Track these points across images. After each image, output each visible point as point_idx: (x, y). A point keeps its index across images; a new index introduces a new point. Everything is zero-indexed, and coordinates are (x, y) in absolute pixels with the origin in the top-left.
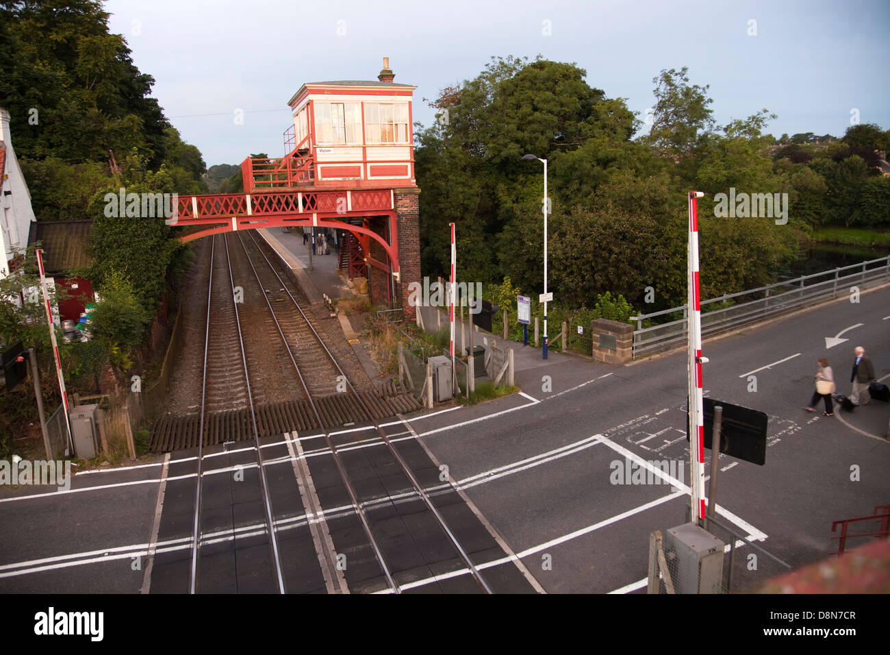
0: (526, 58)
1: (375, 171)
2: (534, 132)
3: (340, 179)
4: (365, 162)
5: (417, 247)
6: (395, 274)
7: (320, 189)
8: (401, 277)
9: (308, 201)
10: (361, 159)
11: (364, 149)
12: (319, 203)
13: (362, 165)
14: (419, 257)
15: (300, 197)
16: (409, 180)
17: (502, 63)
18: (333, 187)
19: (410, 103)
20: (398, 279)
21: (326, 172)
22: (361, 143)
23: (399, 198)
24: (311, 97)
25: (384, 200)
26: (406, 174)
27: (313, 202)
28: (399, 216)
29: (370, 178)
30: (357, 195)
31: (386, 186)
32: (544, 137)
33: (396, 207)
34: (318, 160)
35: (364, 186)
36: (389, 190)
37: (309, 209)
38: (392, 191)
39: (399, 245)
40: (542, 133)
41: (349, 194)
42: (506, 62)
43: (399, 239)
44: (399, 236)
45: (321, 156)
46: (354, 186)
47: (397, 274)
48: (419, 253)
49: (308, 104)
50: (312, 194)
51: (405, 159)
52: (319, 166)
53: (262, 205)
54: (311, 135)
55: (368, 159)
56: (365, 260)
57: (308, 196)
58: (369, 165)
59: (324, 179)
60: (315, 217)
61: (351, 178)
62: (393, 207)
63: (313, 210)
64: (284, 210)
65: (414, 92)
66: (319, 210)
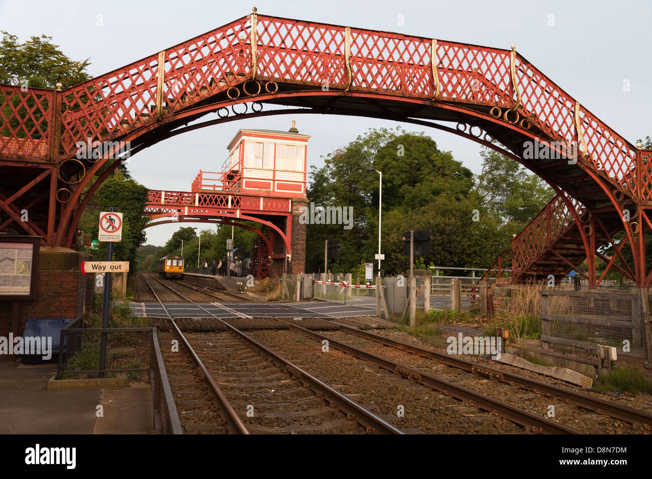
0: (392, 129)
1: (280, 187)
2: (392, 174)
3: (257, 189)
4: (274, 180)
5: (304, 238)
6: (288, 255)
7: (244, 194)
8: (292, 257)
9: (235, 201)
10: (272, 178)
11: (274, 171)
12: (242, 203)
13: (272, 182)
14: (305, 245)
15: (230, 198)
16: (302, 194)
17: (376, 132)
18: (252, 194)
19: (306, 146)
20: (290, 259)
21: (248, 184)
22: (273, 168)
23: (295, 204)
24: (243, 137)
25: (284, 205)
26: (301, 191)
27: (238, 202)
28: (293, 216)
29: (276, 190)
30: (267, 200)
31: (286, 196)
32: (399, 178)
33: (292, 211)
34: (244, 176)
35: (272, 195)
36: (288, 199)
37: (235, 206)
38: (290, 201)
39: (292, 235)
40: (398, 175)
41: (262, 199)
42: (378, 132)
43: (293, 232)
44: (292, 229)
45: (246, 174)
46: (266, 195)
47: (289, 256)
48: (305, 242)
49: (241, 143)
50: (238, 197)
51: (300, 181)
52: (244, 180)
53: (205, 200)
54: (241, 161)
55: (276, 179)
56: (270, 257)
57: (235, 198)
58: (276, 182)
59: (247, 188)
60: (238, 211)
61: (264, 190)
62: (290, 211)
63: (237, 207)
64: (219, 205)
65: (309, 140)
66: (241, 208)
